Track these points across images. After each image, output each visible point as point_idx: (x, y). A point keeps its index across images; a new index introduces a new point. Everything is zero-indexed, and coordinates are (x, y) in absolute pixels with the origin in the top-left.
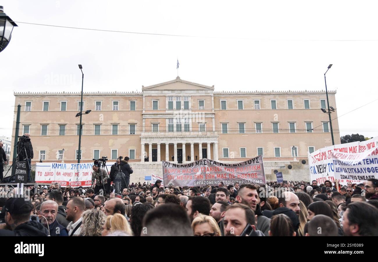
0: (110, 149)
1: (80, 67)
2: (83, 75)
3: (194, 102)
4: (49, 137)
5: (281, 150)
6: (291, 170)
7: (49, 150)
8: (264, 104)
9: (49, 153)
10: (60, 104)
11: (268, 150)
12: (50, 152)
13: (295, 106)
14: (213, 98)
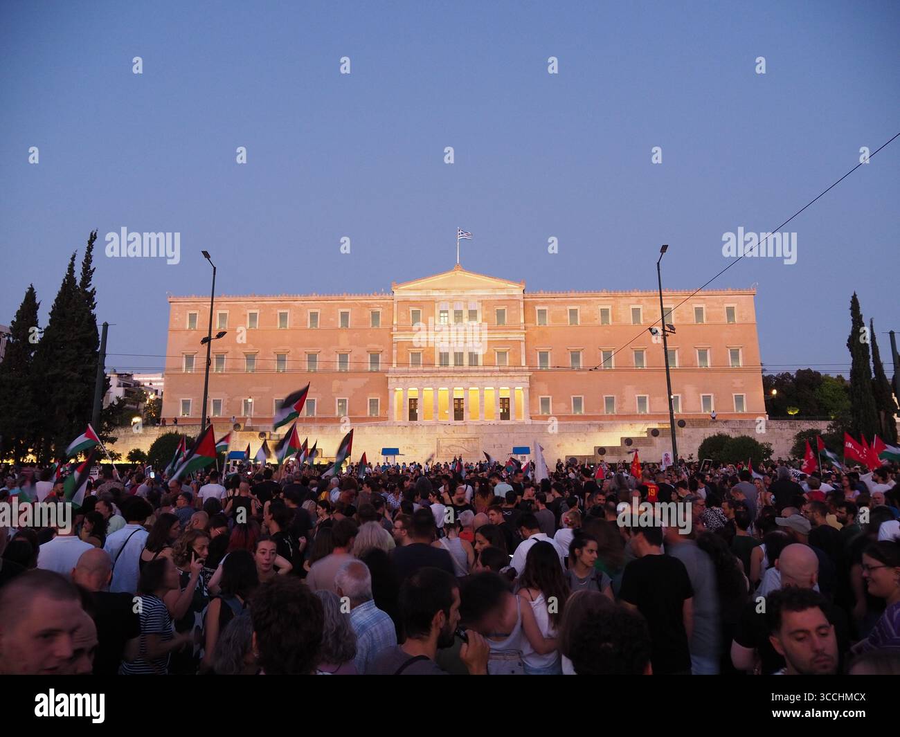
0: (334, 398)
1: (206, 254)
2: (215, 268)
3: (487, 312)
4: (227, 376)
5: (650, 401)
6: (657, 438)
7: (229, 399)
8: (619, 314)
9: (228, 403)
10: (246, 316)
11: (625, 401)
12: (228, 401)
13: (678, 318)
14: (522, 304)
